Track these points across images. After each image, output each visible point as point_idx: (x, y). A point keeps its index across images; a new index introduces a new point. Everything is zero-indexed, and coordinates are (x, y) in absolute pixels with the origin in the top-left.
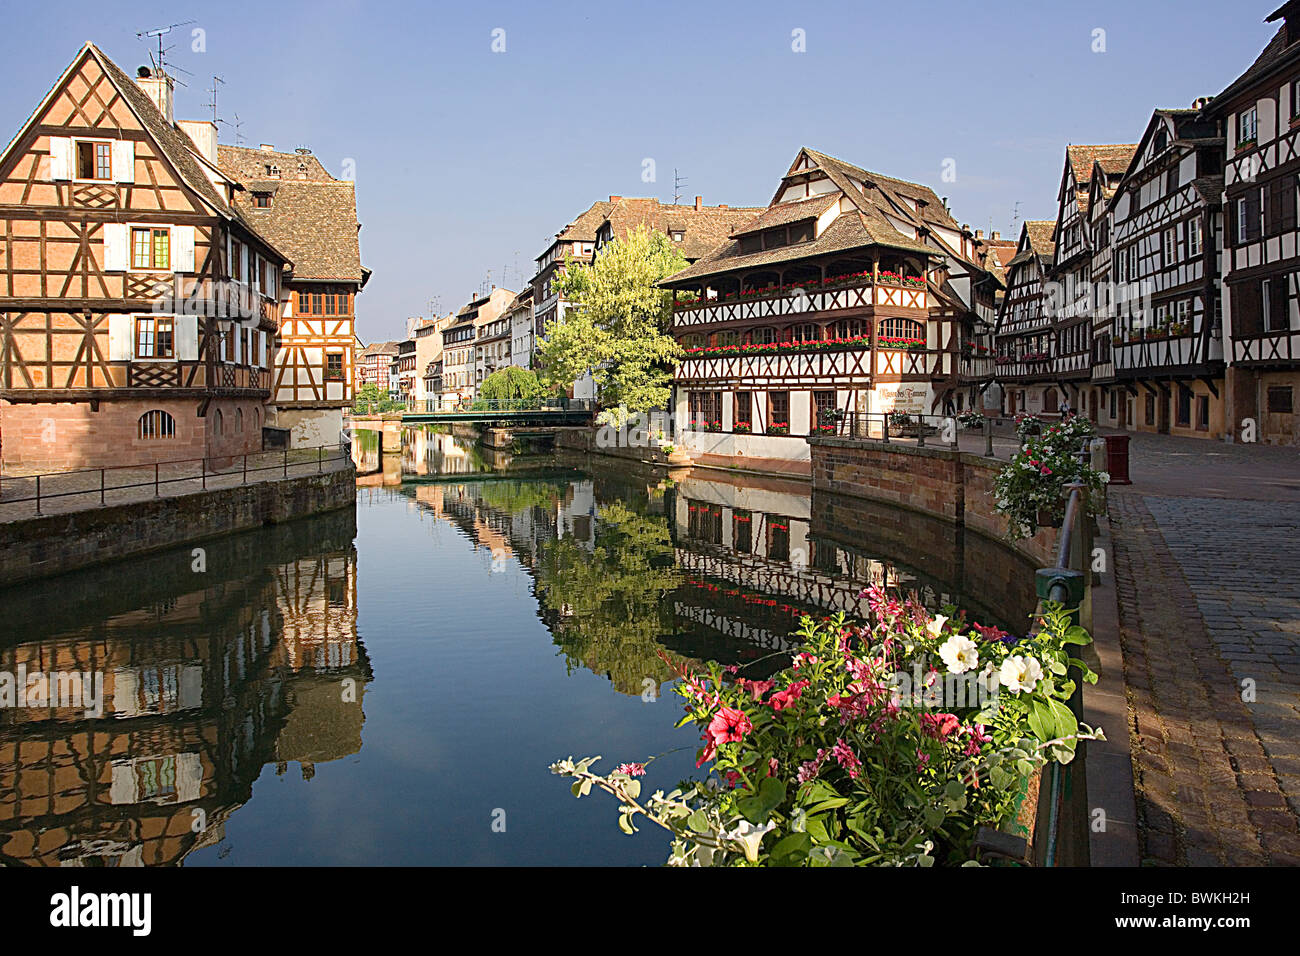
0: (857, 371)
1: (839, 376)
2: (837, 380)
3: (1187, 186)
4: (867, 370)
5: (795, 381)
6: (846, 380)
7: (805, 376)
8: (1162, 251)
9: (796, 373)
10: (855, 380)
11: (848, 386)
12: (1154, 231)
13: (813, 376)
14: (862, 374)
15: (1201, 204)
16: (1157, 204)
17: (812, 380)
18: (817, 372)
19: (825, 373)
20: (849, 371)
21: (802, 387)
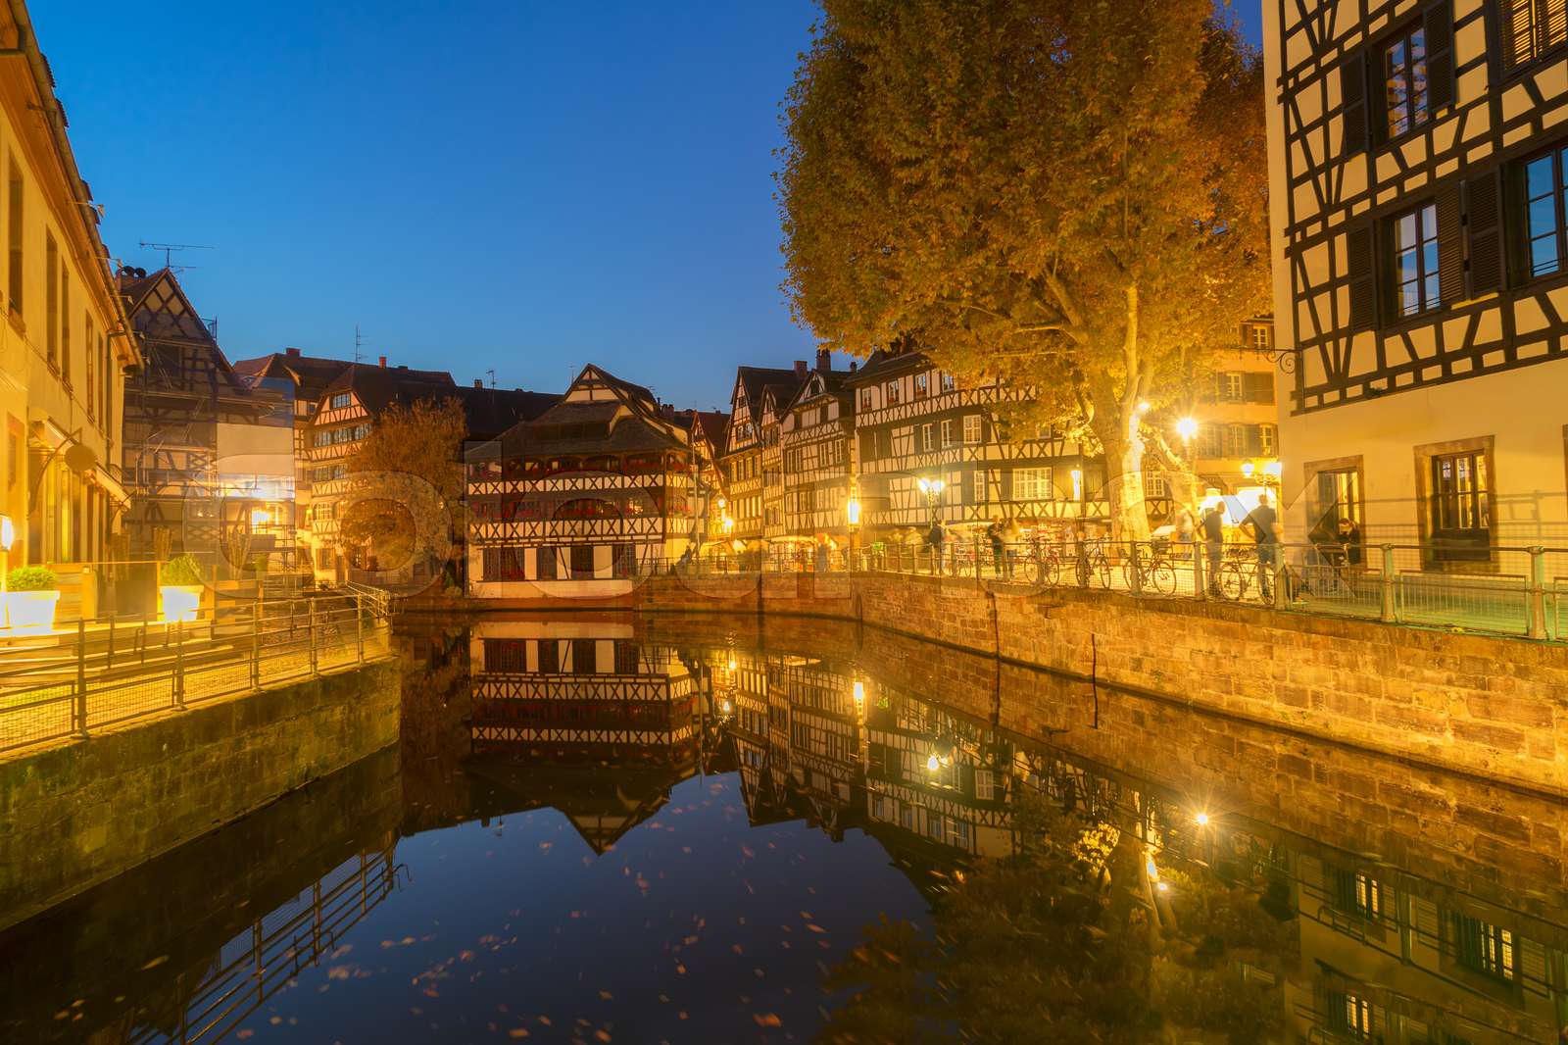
0: (652, 531)
1: (636, 534)
2: (635, 538)
3: (834, 421)
4: (660, 530)
5: (599, 539)
6: (644, 537)
7: (608, 535)
8: (818, 456)
9: (599, 532)
10: (650, 537)
11: (644, 542)
12: (812, 443)
13: (615, 535)
14: (656, 533)
15: (842, 433)
16: (815, 426)
17: (614, 538)
18: (618, 532)
19: (626, 531)
20: (645, 531)
21: (605, 543)
